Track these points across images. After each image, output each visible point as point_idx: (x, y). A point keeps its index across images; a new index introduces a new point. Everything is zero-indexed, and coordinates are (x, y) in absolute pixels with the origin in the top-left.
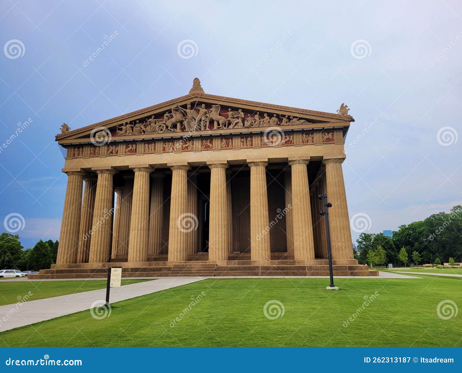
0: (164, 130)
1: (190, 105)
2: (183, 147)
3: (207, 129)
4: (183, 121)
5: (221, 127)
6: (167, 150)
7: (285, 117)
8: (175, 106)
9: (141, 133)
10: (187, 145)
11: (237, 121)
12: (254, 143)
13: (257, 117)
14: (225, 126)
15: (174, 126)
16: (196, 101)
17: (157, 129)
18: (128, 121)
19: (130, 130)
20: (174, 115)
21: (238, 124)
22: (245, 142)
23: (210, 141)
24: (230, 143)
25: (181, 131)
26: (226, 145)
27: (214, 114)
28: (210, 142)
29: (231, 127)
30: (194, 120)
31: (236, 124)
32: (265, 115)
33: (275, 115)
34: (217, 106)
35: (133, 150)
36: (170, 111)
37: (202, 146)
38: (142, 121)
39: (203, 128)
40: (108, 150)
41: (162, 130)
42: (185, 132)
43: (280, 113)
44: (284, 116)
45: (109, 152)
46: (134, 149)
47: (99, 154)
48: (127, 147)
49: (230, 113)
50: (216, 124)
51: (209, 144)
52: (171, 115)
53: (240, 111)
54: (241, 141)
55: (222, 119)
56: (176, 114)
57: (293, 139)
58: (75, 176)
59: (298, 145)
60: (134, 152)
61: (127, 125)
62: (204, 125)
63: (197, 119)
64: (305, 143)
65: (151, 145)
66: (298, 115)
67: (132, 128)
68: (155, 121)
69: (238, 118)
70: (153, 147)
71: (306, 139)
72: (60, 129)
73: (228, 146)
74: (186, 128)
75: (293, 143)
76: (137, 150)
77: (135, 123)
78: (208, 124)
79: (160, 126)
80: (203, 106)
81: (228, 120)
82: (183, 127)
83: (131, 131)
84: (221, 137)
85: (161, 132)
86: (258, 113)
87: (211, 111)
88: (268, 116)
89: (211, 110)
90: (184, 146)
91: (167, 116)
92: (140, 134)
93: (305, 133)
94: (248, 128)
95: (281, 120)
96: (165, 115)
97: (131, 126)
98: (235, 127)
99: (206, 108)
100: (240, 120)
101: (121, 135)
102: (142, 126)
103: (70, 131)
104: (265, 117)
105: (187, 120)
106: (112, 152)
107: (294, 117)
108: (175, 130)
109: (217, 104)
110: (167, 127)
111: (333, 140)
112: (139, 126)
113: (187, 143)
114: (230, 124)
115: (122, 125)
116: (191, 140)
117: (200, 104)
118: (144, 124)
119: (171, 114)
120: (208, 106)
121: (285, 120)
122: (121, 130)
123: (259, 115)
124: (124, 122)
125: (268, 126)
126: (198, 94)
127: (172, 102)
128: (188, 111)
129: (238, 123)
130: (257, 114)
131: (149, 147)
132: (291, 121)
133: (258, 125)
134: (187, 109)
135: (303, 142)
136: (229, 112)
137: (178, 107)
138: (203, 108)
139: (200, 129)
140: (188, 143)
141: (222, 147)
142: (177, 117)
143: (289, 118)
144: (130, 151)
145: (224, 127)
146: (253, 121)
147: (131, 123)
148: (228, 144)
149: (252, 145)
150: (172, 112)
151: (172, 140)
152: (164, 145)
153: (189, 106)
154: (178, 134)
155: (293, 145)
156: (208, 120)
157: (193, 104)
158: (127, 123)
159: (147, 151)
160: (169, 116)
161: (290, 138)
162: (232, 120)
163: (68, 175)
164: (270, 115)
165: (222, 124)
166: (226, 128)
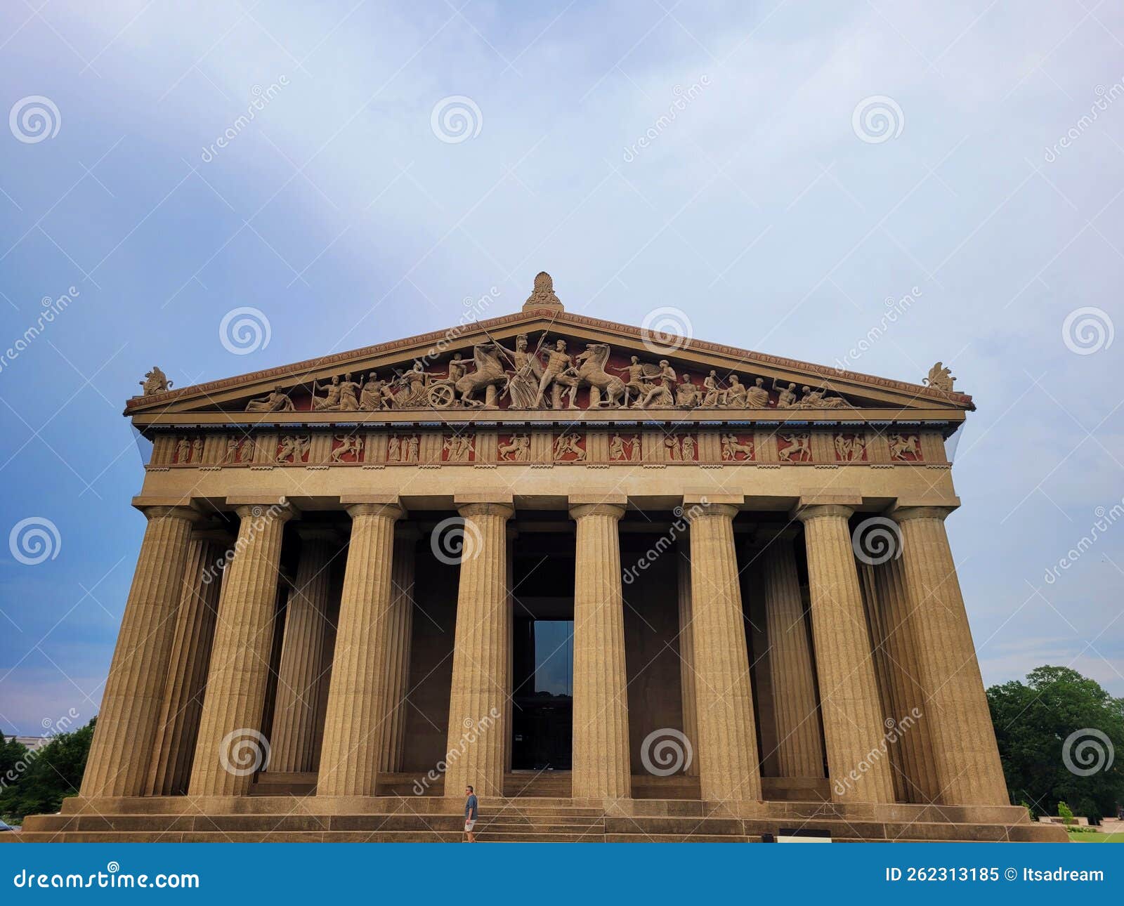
0: (449, 402)
1: (525, 341)
2: (500, 453)
3: (571, 406)
4: (504, 381)
5: (608, 405)
6: (454, 458)
7: (787, 387)
8: (483, 340)
9: (382, 406)
10: (513, 447)
11: (657, 389)
12: (701, 451)
13: (708, 382)
14: (622, 401)
15: (479, 393)
16: (545, 331)
17: (429, 398)
18: (347, 371)
19: (351, 397)
20: (479, 363)
21: (660, 398)
22: (676, 449)
23: (579, 441)
24: (636, 449)
25: (497, 408)
26: (624, 455)
27: (593, 368)
28: (576, 443)
29: (639, 403)
30: (534, 380)
31: (654, 397)
32: (731, 380)
33: (759, 381)
34: (603, 346)
35: (355, 455)
36: (467, 353)
37: (554, 452)
38: (385, 374)
39: (557, 404)
40: (279, 451)
41: (443, 402)
42: (511, 410)
43: (776, 376)
44: (785, 384)
45: (281, 456)
46: (355, 450)
47: (251, 460)
48: (336, 443)
49: (635, 369)
50: (595, 394)
51: (576, 449)
52: (472, 362)
53: (663, 363)
54: (666, 446)
55: (614, 384)
56: (485, 361)
57: (809, 447)
58: (171, 519)
59: (822, 464)
60: (354, 459)
61: (344, 384)
62: (563, 396)
63: (545, 378)
64: (841, 459)
65: (408, 443)
66: (822, 385)
67: (357, 393)
68: (424, 376)
69: (657, 382)
70: (412, 448)
71: (847, 450)
72: (141, 383)
73: (629, 458)
74: (514, 400)
75: (811, 459)
76: (367, 453)
77: (367, 380)
78: (573, 393)
79: (438, 390)
80: (561, 344)
81: (630, 387)
82: (501, 398)
83: (354, 399)
84: (611, 430)
85: (443, 407)
86: (713, 373)
87: (583, 361)
88: (740, 382)
89: (582, 356)
90: (504, 450)
91: (458, 366)
92: (379, 409)
93: (841, 435)
94: (687, 409)
95: (775, 395)
96: (452, 362)
97: (354, 386)
98: (651, 406)
99: (566, 352)
100: (664, 387)
101: (322, 410)
102: (385, 389)
103: (170, 389)
104: (731, 385)
105: (516, 378)
106: (289, 457)
107: (813, 389)
108: (481, 403)
109: (601, 343)
110: (458, 395)
111: (920, 457)
112: (376, 387)
113: (512, 443)
114: (634, 396)
115: (329, 381)
116: (525, 434)
117: (552, 339)
118: (390, 384)
119: (473, 360)
120: (576, 346)
121: (785, 395)
122: (324, 394)
123: (714, 378)
124: (334, 374)
125: (743, 406)
126: (549, 313)
127: (476, 330)
128: (518, 354)
129: (659, 394)
130: (709, 376)
131: (400, 448)
132: (804, 398)
133: (716, 404)
134: (514, 350)
135: (838, 457)
136: (632, 364)
137: (491, 343)
138: (559, 351)
139: (550, 407)
140: (515, 442)
141: (611, 459)
142: (488, 368)
143: (799, 392)
144: (342, 455)
145: (618, 404)
146: (699, 394)
147: (355, 377)
148: (628, 452)
149: (696, 457)
150: (475, 355)
151: (472, 430)
152: (446, 445)
153: (521, 343)
154: (489, 414)
155: (811, 463)
156: (574, 383)
157: (533, 339)
158: (342, 378)
159: (394, 458)
160: (464, 366)
161: (801, 444)
162: (641, 386)
163: (149, 517)
164: (747, 380)
165: (615, 396)
166: (625, 408)
